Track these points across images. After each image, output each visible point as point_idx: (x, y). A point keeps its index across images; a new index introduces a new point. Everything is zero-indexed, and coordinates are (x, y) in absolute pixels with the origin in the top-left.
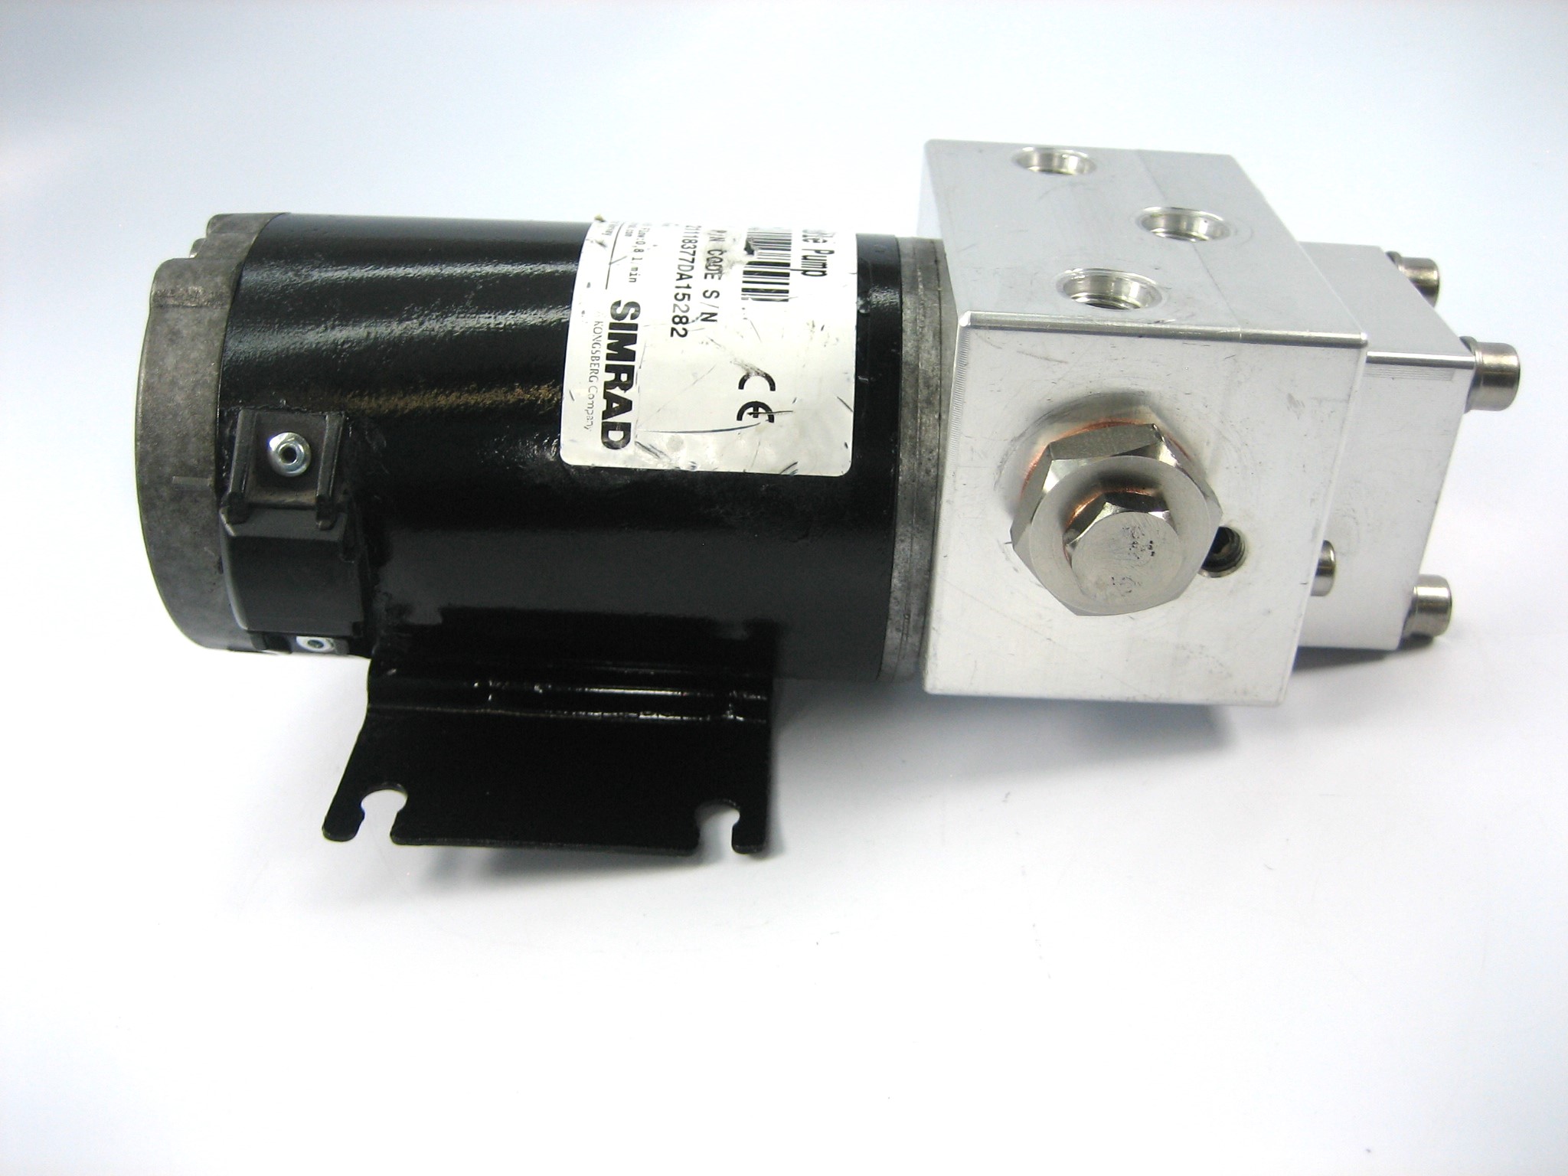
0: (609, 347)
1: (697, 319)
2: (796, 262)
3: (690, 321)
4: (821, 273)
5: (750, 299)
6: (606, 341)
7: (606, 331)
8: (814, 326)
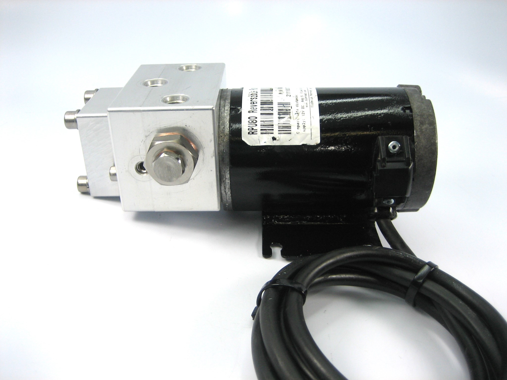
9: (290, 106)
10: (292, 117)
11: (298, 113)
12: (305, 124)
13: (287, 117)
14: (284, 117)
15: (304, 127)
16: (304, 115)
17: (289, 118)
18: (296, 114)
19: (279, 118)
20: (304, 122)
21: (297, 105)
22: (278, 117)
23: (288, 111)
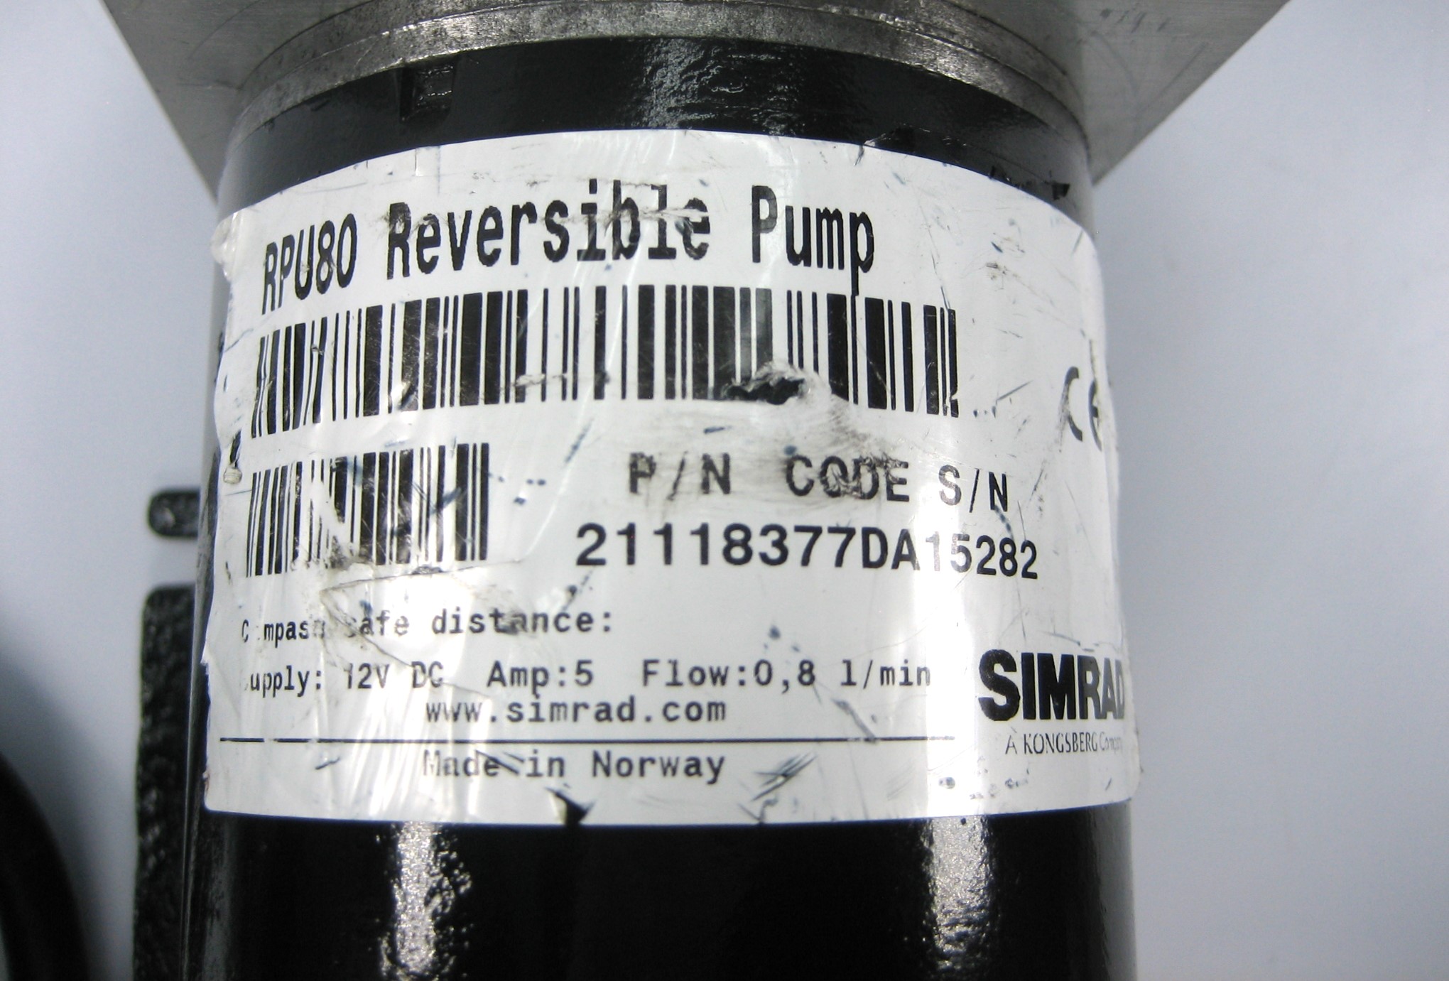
1: (1003, 518)
2: (837, 281)
3: (1008, 536)
4: (862, 229)
5: (954, 398)
8: (996, 266)
9: (439, 558)
10: (343, 576)
11: (367, 626)
12: (290, 687)
13: (345, 533)
14: (341, 513)
15: (275, 683)
16: (356, 682)
17: (337, 550)
18: (367, 608)
19: (341, 467)
20: (303, 684)
21: (451, 624)
22: (351, 461)
23: (391, 547)
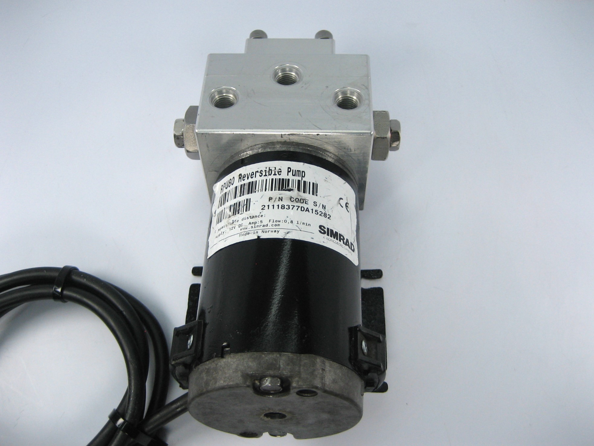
0: (334, 238)
1: (325, 211)
2: (299, 178)
4: (303, 173)
5: (317, 194)
6: (332, 238)
7: (329, 237)
8: (325, 180)
9: (243, 212)
13: (231, 213)
17: (229, 216)
18: (233, 221)
20: (223, 233)
22: (232, 205)
23: (237, 213)
